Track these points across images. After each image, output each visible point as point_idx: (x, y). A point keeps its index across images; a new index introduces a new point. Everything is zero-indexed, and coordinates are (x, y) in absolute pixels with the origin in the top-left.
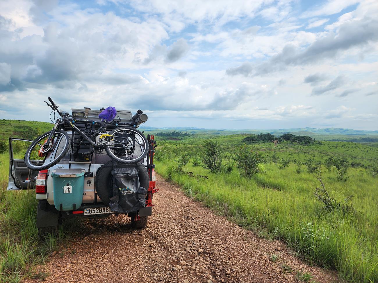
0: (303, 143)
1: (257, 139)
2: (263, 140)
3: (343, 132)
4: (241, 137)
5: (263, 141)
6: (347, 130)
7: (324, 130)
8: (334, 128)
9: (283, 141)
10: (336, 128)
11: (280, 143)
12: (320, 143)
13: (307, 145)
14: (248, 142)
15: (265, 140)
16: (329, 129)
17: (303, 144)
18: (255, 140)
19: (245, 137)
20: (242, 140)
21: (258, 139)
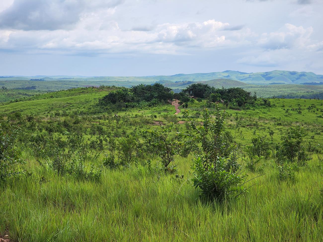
0: (235, 104)
1: (133, 99)
2: (148, 99)
3: (297, 79)
4: (94, 94)
5: (147, 103)
6: (303, 75)
7: (262, 75)
8: (279, 71)
9: (192, 101)
10: (284, 72)
11: (186, 106)
12: (266, 104)
13: (244, 109)
14: (114, 106)
15: (153, 101)
16: (270, 73)
17: (234, 107)
18: (128, 101)
19: (104, 94)
20: (98, 102)
21: (135, 98)
